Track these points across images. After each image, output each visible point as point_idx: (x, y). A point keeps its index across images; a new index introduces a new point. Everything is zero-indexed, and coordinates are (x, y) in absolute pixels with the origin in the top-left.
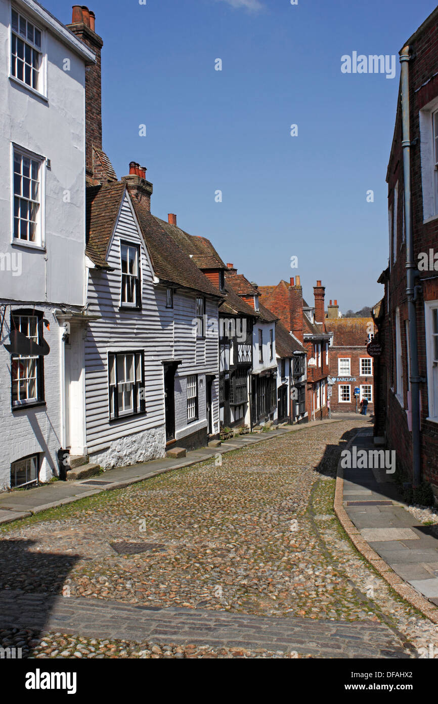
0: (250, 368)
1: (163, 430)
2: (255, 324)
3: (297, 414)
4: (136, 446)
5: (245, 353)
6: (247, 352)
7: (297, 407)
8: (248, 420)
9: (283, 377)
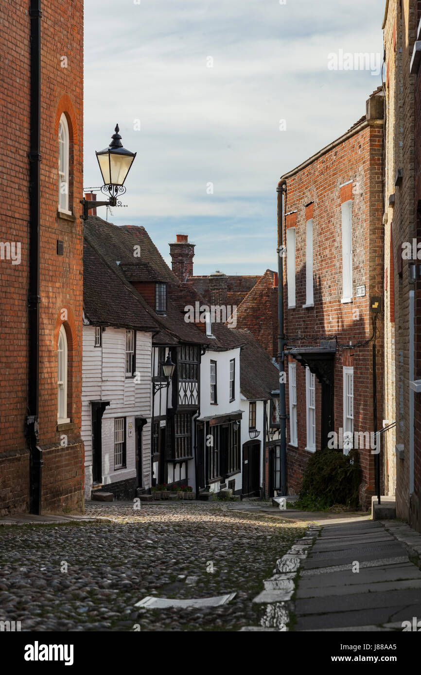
0: (195, 412)
1: (90, 472)
2: (204, 354)
5: (189, 393)
6: (192, 392)
8: (192, 483)
9: (252, 429)
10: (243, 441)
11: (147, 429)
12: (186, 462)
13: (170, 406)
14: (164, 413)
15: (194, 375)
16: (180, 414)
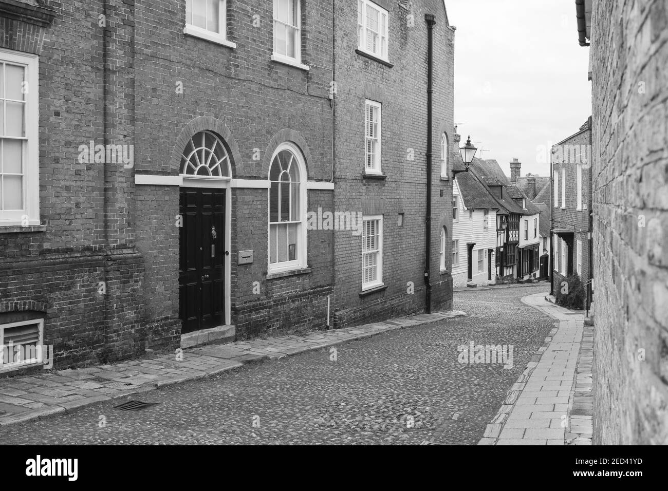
0: (517, 244)
1: (467, 274)
2: (521, 218)
6: (515, 235)
8: (515, 277)
9: (545, 250)
10: (540, 256)
11: (494, 254)
12: (512, 266)
13: (505, 242)
14: (502, 245)
15: (517, 227)
16: (510, 245)
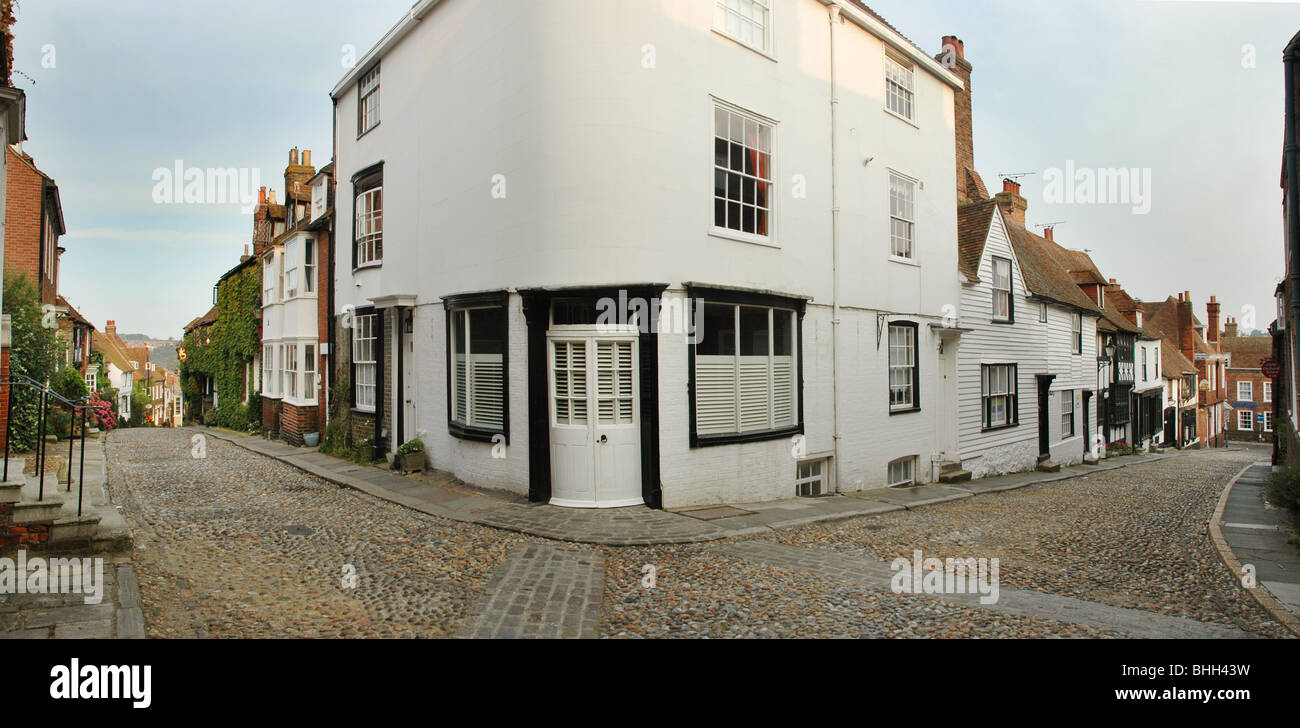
0: (1131, 387)
1: (1036, 444)
2: (1136, 341)
3: (1187, 438)
4: (1008, 457)
5: (1126, 371)
6: (1128, 370)
7: (1187, 431)
8: (1129, 441)
9: (1170, 399)
10: (1164, 408)
11: (1093, 401)
12: (1124, 425)
13: (1112, 381)
14: (1107, 386)
15: (1130, 357)
16: (1120, 388)
